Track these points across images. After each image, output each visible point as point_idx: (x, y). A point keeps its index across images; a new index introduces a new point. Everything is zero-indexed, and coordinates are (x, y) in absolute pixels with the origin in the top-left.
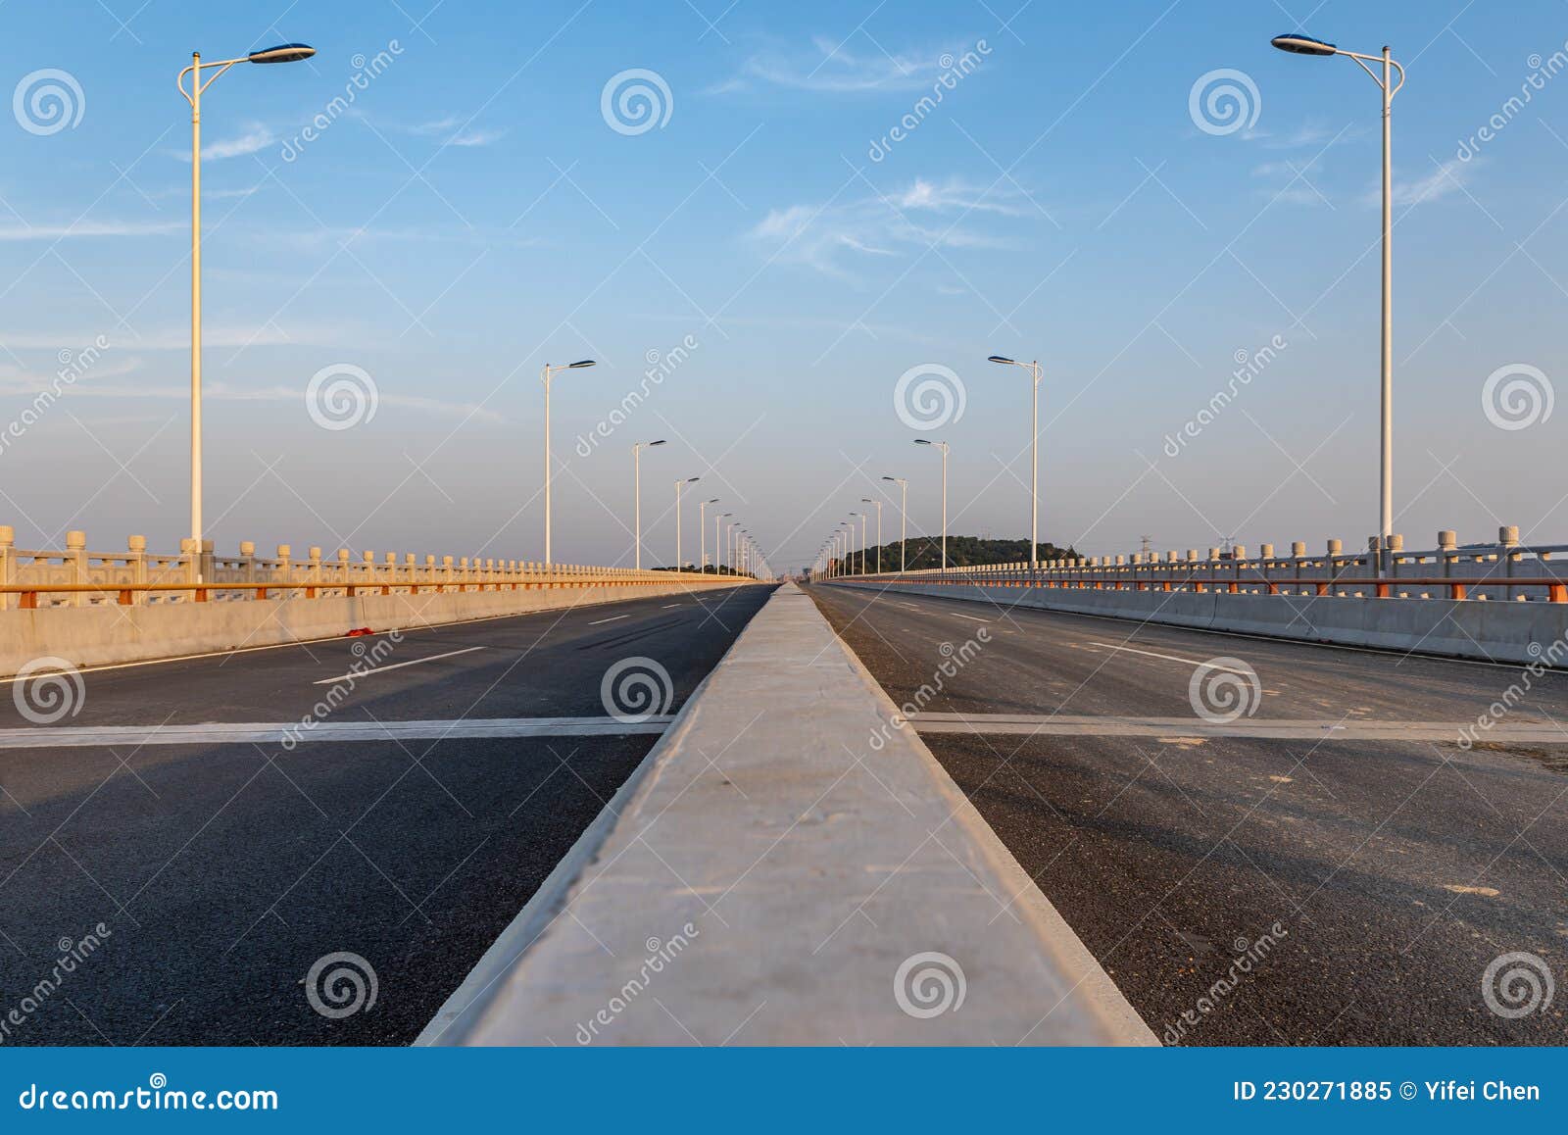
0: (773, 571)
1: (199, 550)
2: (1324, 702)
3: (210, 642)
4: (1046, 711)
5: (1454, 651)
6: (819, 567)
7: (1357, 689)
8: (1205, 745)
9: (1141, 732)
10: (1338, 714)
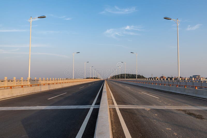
0: (103, 78)
1: (29, 79)
2: (166, 103)
3: (32, 92)
4: (133, 105)
5: (185, 94)
6: (109, 78)
7: (171, 101)
8: (150, 110)
9: (143, 108)
10: (167, 105)
